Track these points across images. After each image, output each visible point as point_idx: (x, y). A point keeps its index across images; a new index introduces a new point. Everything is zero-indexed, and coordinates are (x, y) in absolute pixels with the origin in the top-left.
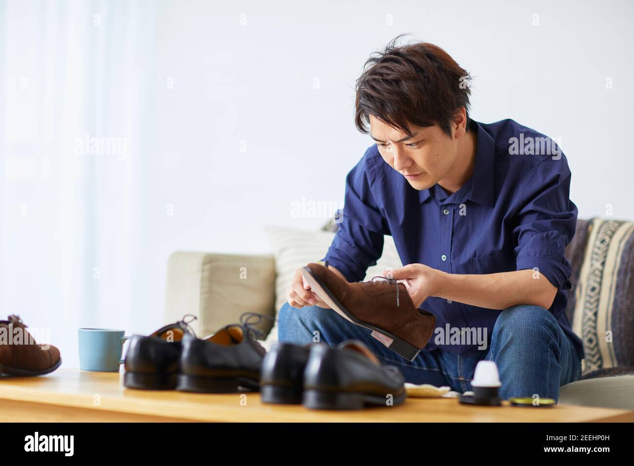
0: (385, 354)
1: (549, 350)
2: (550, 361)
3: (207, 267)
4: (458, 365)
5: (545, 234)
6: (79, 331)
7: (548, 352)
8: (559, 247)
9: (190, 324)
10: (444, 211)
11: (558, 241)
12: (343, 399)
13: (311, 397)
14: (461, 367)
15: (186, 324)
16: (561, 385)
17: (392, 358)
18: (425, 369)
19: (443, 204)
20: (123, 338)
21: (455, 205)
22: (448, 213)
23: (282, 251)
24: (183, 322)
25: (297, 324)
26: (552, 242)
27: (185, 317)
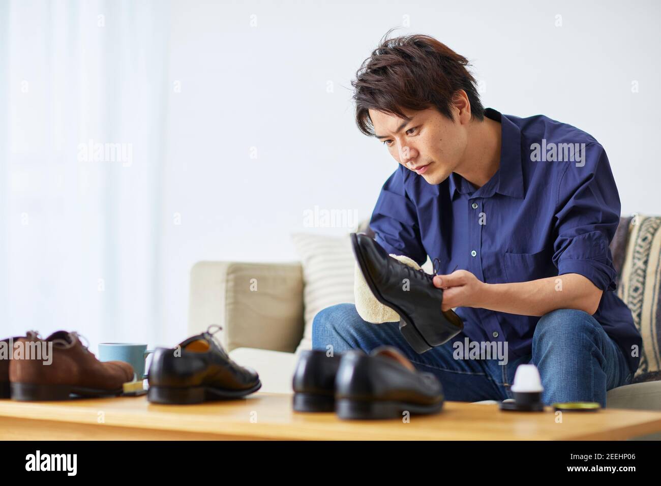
0: (426, 361)
1: (592, 358)
2: (593, 369)
3: (232, 277)
4: (503, 370)
5: (587, 235)
6: (99, 346)
7: (590, 360)
8: (602, 247)
9: (216, 335)
10: (473, 205)
11: (601, 242)
12: (378, 408)
13: (344, 406)
14: (506, 372)
15: (211, 335)
16: (608, 390)
17: (433, 365)
18: (469, 373)
19: (471, 198)
20: (145, 352)
21: (483, 198)
22: (477, 207)
23: (310, 258)
24: (208, 333)
25: (332, 335)
26: (594, 243)
27: (210, 327)
